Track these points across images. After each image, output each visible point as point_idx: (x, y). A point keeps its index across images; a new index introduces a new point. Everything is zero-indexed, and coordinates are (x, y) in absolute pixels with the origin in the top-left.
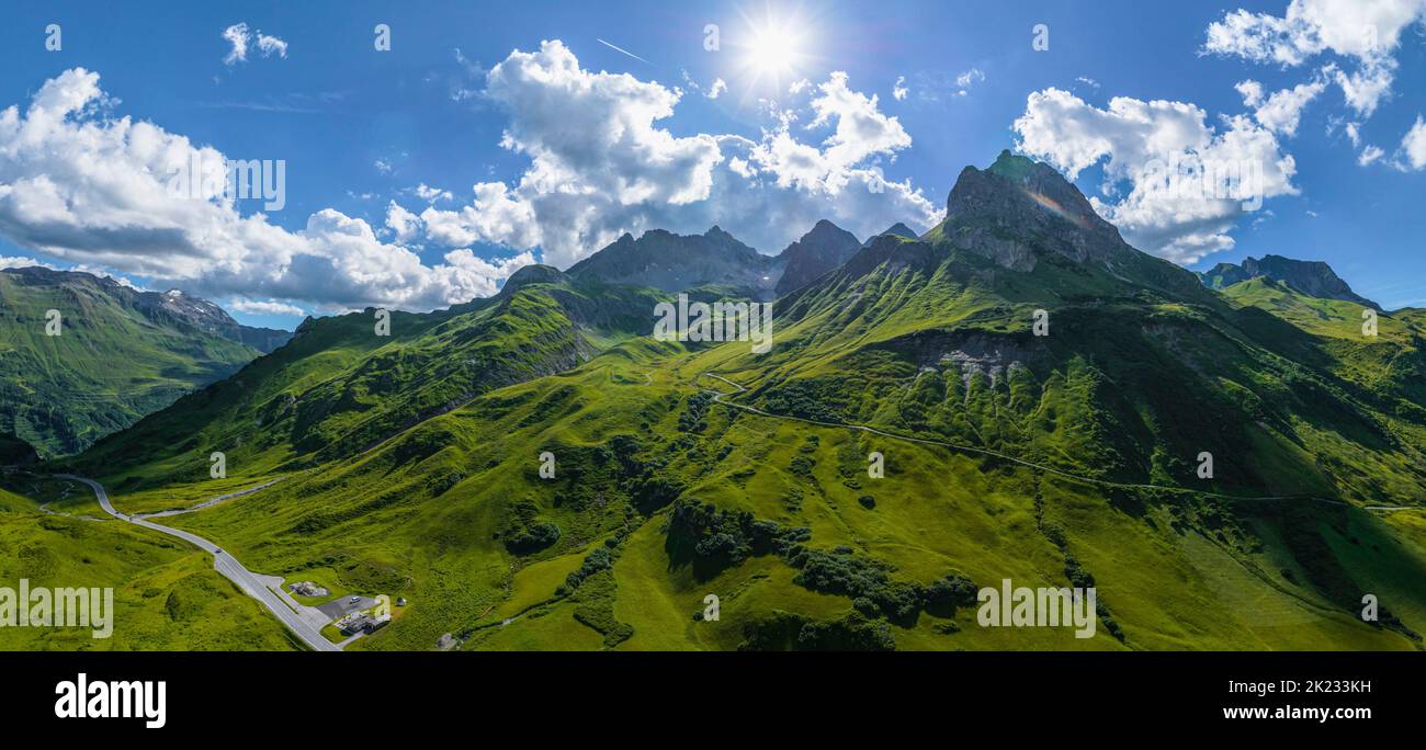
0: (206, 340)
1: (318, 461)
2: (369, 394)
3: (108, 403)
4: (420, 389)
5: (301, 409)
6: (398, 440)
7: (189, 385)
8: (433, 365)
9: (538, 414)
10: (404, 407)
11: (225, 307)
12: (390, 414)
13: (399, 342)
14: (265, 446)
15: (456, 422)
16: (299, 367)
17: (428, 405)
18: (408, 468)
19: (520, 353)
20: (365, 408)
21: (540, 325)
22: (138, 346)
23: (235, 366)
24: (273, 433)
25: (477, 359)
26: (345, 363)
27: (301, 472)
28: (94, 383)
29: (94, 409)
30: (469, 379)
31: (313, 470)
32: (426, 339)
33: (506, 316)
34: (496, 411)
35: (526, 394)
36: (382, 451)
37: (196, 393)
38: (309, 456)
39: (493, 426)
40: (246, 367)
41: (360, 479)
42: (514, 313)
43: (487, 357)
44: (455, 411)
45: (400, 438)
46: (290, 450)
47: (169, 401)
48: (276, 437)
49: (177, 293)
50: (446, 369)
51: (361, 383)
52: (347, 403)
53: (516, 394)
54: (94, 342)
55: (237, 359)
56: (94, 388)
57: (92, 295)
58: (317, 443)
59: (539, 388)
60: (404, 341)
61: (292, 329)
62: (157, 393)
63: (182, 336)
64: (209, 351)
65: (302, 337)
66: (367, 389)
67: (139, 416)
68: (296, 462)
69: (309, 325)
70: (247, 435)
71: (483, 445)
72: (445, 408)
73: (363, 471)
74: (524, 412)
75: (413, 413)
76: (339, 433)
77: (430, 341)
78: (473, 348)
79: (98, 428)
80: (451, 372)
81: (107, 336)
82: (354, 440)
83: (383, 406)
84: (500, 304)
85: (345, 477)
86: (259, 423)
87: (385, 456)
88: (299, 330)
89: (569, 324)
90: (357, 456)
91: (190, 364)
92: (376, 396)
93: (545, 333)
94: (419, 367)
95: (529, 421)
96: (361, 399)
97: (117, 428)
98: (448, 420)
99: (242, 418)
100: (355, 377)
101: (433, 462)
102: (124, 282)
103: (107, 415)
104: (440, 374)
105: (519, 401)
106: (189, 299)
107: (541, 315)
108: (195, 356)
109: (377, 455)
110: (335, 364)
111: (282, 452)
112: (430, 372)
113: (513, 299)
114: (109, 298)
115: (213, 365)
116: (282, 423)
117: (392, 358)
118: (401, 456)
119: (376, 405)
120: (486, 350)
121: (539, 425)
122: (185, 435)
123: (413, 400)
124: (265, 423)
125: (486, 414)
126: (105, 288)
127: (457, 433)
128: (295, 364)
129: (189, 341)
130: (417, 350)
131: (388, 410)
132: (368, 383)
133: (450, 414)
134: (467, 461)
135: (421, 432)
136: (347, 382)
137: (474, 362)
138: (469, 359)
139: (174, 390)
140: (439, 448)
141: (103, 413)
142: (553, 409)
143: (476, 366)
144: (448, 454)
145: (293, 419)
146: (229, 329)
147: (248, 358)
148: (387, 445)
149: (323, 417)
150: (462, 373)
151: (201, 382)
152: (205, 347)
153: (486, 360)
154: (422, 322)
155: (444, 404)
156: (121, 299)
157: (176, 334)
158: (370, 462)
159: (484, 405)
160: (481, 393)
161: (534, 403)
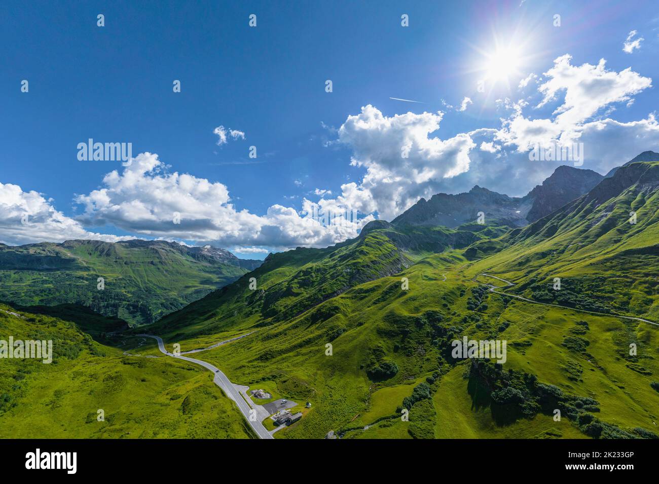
0: (223, 266)
1: (274, 322)
2: (299, 288)
3: (172, 298)
4: (323, 284)
5: (267, 296)
6: (313, 311)
7: (213, 288)
8: (329, 273)
9: (383, 297)
10: (316, 294)
11: (231, 251)
12: (309, 298)
13: (313, 262)
14: (248, 315)
15: (341, 301)
16: (267, 276)
17: (327, 293)
18: (317, 325)
19: (371, 265)
20: (297, 295)
21: (381, 250)
22: (189, 271)
23: (236, 277)
24: (253, 308)
25: (350, 269)
26: (288, 274)
27: (264, 328)
28: (165, 289)
29: (164, 301)
30: (346, 279)
31: (271, 327)
32: (325, 260)
33: (363, 247)
34: (361, 296)
35: (376, 286)
36: (305, 316)
37: (217, 291)
38: (270, 319)
39: (359, 303)
40: (242, 278)
41: (293, 331)
42: (367, 245)
43: (355, 267)
44: (341, 295)
45: (314, 310)
46: (261, 317)
47: (203, 295)
48: (254, 310)
49: (208, 247)
50: (335, 275)
51: (296, 283)
52: (289, 293)
53: (371, 286)
54: (166, 271)
55: (237, 274)
56: (165, 291)
57: (166, 250)
58: (274, 313)
59: (383, 283)
60: (315, 262)
61: (263, 259)
62: (197, 292)
63: (211, 265)
64: (224, 271)
65: (268, 263)
66: (298, 285)
67: (186, 303)
68: (263, 322)
69: (271, 257)
70: (240, 309)
71: (355, 314)
72: (335, 294)
73: (295, 327)
74: (375, 296)
75: (320, 297)
76: (285, 307)
77: (327, 261)
78: (348, 264)
79: (165, 310)
80: (338, 276)
81: (173, 268)
82: (291, 311)
83: (306, 294)
84: (359, 241)
85: (285, 330)
86: (246, 303)
87: (306, 319)
88: (267, 259)
89: (396, 249)
90: (292, 319)
91: (215, 278)
92: (302, 289)
93: (384, 254)
94: (322, 274)
95: (377, 301)
96: (295, 291)
97: (175, 310)
98: (337, 300)
99: (238, 302)
100: (293, 280)
101: (329, 323)
102: (182, 243)
103: (171, 304)
104: (332, 277)
105: (372, 290)
106: (215, 249)
107: (381, 245)
108: (217, 274)
109: (302, 318)
110: (283, 274)
111: (257, 317)
112: (328, 276)
113: (366, 238)
114: (175, 251)
115: (225, 278)
116: (257, 303)
117: (310, 270)
118: (314, 319)
119: (303, 293)
120: (354, 264)
121: (383, 303)
122: (210, 311)
123: (320, 290)
124: (249, 303)
125: (356, 297)
126: (173, 247)
127: (342, 307)
128: (265, 275)
129: (214, 268)
130: (321, 266)
131: (308, 296)
132: (298, 283)
133: (338, 297)
134: (347, 322)
135: (324, 306)
136: (289, 282)
137: (349, 270)
138: (346, 269)
139: (206, 290)
140: (332, 315)
141: (168, 303)
142: (391, 294)
143: (350, 272)
144: (337, 318)
145: (263, 301)
146: (234, 261)
147: (243, 274)
148: (307, 313)
149: (277, 300)
150: (343, 276)
151: (219, 286)
152: (222, 270)
153: (354, 269)
154: (323, 252)
155: (335, 292)
156: (181, 251)
157: (208, 264)
158: (299, 322)
159: (355, 293)
160: (353, 286)
161: (380, 291)
